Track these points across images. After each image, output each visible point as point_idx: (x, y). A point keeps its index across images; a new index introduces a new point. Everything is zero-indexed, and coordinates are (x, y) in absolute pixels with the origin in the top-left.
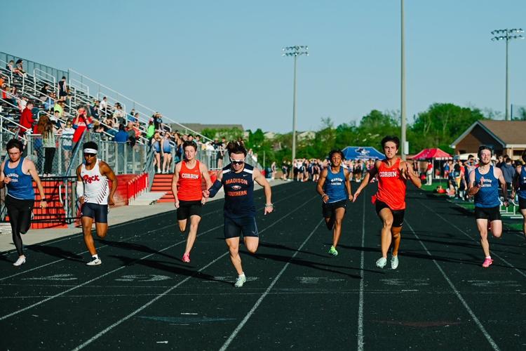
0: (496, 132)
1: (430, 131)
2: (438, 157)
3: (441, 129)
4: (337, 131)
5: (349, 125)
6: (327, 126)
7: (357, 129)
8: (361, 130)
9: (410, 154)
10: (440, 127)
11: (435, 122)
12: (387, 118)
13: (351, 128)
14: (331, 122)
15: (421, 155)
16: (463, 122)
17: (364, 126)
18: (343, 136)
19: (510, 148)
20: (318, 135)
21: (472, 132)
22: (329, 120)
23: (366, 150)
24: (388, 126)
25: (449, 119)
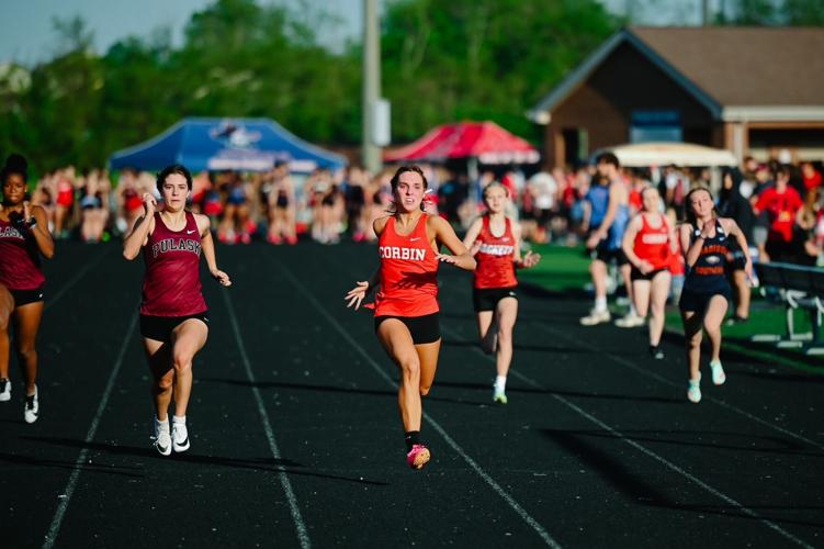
0: (690, 66)
1: (428, 62)
2: (487, 149)
3: (462, 55)
4: (107, 62)
5: (148, 42)
6: (70, 46)
7: (176, 56)
8: (188, 59)
9: (398, 140)
10: (455, 45)
11: (440, 28)
12: (277, 17)
13: (155, 52)
14: (86, 31)
15: (431, 146)
16: (537, 27)
17: (199, 44)
18: (130, 82)
19: (737, 123)
20: (39, 75)
21: (594, 80)
22: (77, 25)
23: (249, 129)
24: (280, 43)
25: (490, 19)
